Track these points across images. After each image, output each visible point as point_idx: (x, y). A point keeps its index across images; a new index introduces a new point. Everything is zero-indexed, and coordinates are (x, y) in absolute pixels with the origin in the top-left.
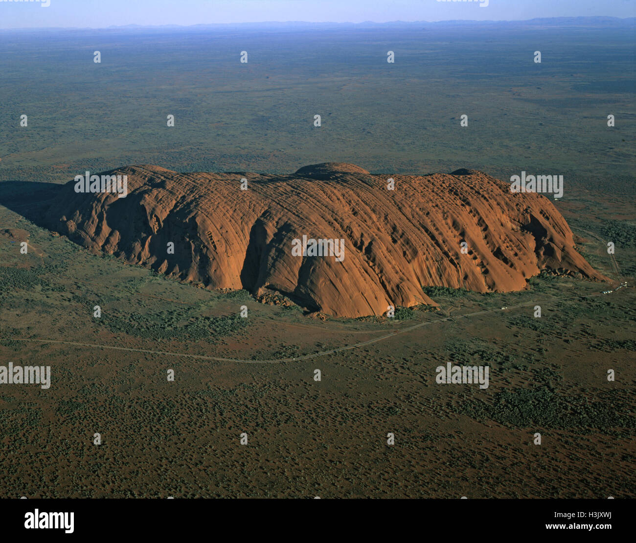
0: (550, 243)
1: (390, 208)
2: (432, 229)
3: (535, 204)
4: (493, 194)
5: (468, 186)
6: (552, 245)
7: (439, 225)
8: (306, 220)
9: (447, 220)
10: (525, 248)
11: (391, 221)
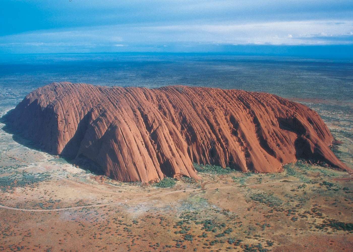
0: (307, 139)
1: (187, 106)
2: (213, 121)
3: (304, 114)
4: (271, 103)
5: (254, 97)
6: (308, 140)
7: (219, 120)
8: (119, 109)
9: (227, 116)
10: (288, 142)
11: (184, 114)
